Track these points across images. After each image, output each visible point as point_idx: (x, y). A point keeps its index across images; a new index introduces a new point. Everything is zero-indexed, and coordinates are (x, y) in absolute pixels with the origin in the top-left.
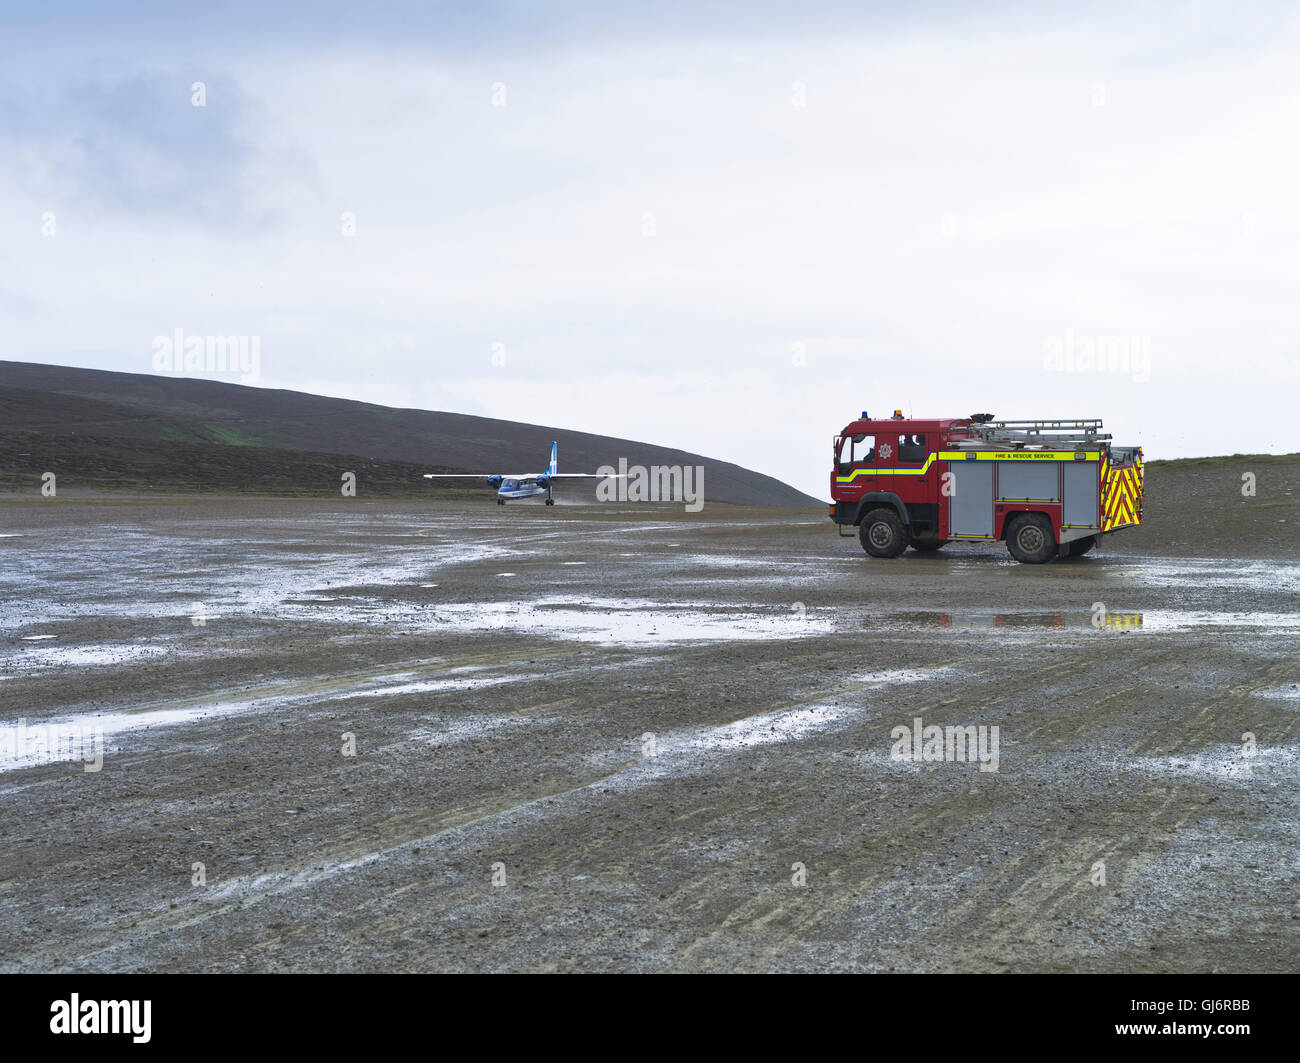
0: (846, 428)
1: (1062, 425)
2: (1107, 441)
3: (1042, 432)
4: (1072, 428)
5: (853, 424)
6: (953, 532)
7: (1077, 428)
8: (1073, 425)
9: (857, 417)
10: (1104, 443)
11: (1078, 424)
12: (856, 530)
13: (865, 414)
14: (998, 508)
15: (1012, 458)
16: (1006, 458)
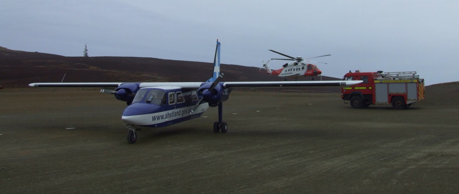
0: (346, 75)
1: (405, 73)
2: (418, 77)
3: (399, 75)
4: (409, 74)
5: (347, 74)
6: (377, 102)
7: (410, 74)
8: (409, 73)
9: (348, 72)
10: (418, 78)
11: (410, 73)
12: (349, 101)
13: (350, 71)
14: (389, 95)
15: (392, 82)
16: (391, 82)
